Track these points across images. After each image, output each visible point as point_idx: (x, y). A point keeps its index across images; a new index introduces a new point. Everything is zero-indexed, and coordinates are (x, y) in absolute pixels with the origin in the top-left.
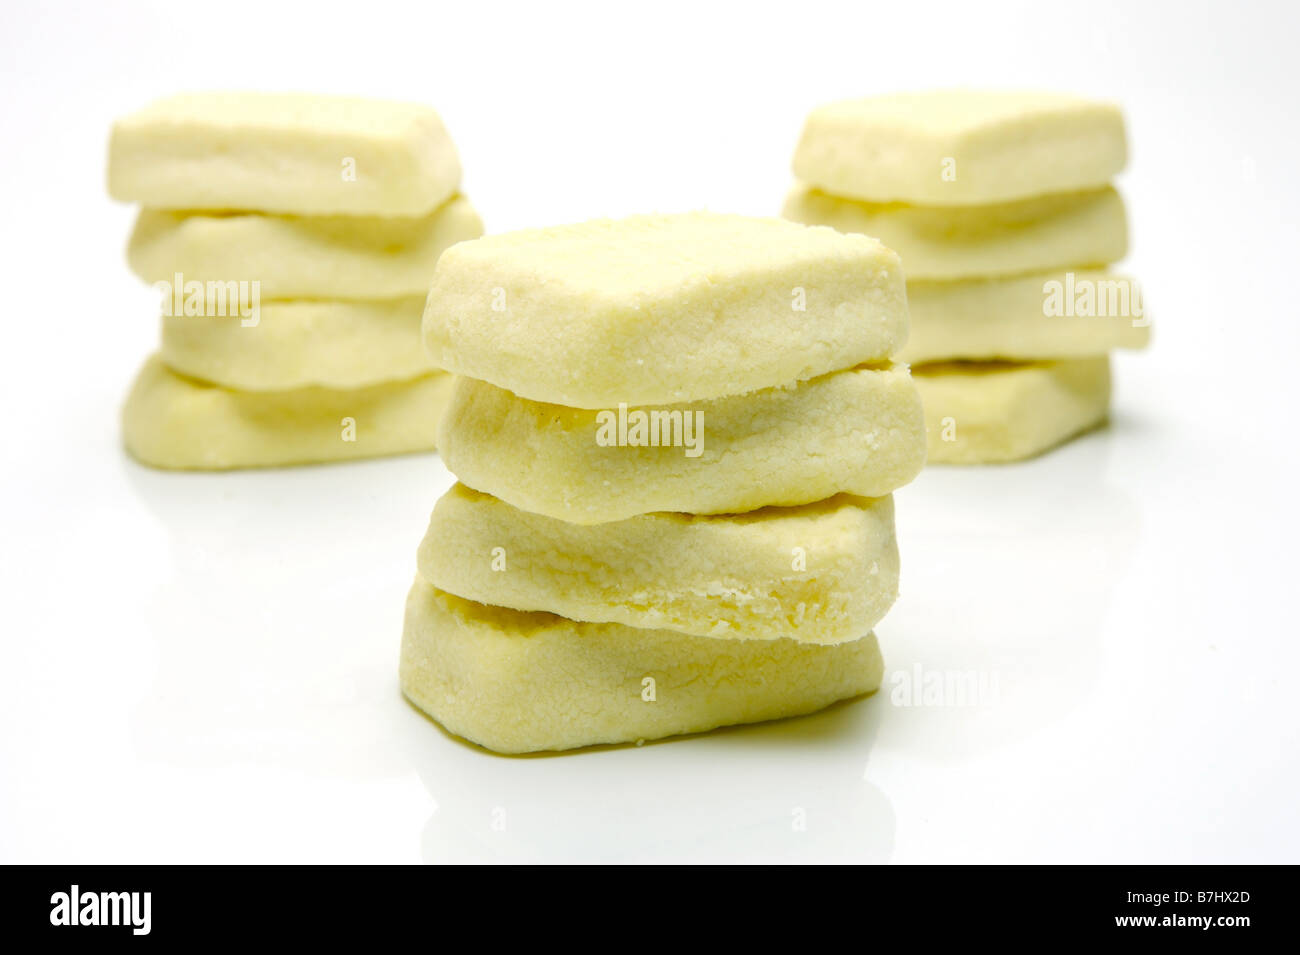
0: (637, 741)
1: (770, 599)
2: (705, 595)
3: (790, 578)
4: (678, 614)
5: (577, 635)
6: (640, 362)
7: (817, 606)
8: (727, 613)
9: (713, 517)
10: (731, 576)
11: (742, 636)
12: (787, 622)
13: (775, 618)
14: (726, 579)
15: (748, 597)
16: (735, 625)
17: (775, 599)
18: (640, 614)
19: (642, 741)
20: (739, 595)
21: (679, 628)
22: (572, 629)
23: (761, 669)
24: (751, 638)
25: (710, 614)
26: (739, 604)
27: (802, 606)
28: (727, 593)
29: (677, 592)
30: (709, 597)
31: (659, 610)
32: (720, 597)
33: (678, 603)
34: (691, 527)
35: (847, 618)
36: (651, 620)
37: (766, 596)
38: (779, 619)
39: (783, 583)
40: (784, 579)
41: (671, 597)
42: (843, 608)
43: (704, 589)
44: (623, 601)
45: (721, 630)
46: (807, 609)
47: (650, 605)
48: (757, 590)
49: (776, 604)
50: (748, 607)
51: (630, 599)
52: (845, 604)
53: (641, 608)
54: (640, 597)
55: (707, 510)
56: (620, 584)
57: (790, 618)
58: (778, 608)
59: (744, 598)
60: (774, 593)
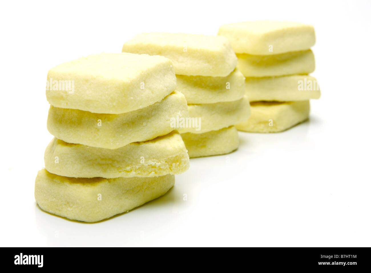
0: (126, 212)
1: (165, 163)
2: (147, 165)
3: (171, 157)
4: (139, 172)
5: (109, 183)
7: (178, 163)
8: (153, 169)
9: (145, 142)
10: (153, 158)
11: (157, 176)
12: (169, 169)
13: (167, 169)
14: (152, 159)
15: (159, 164)
16: (156, 173)
17: (166, 163)
18: (129, 173)
19: (128, 212)
20: (157, 163)
21: (139, 176)
22: (107, 182)
24: (160, 176)
25: (148, 170)
26: (157, 166)
27: (174, 164)
28: (153, 163)
29: (139, 165)
30: (149, 165)
31: (134, 171)
32: (151, 165)
33: (139, 168)
34: (141, 146)
35: (186, 166)
36: (133, 174)
37: (164, 162)
39: (168, 158)
40: (169, 157)
41: (137, 167)
42: (185, 163)
43: (147, 163)
44: (123, 170)
45: (152, 175)
46: (175, 165)
47: (131, 171)
48: (162, 161)
49: (167, 165)
50: (159, 166)
51: (125, 169)
53: (128, 171)
54: (128, 168)
55: (144, 140)
56: (122, 165)
57: (171, 168)
58: (167, 166)
59: (158, 164)
60: (166, 162)
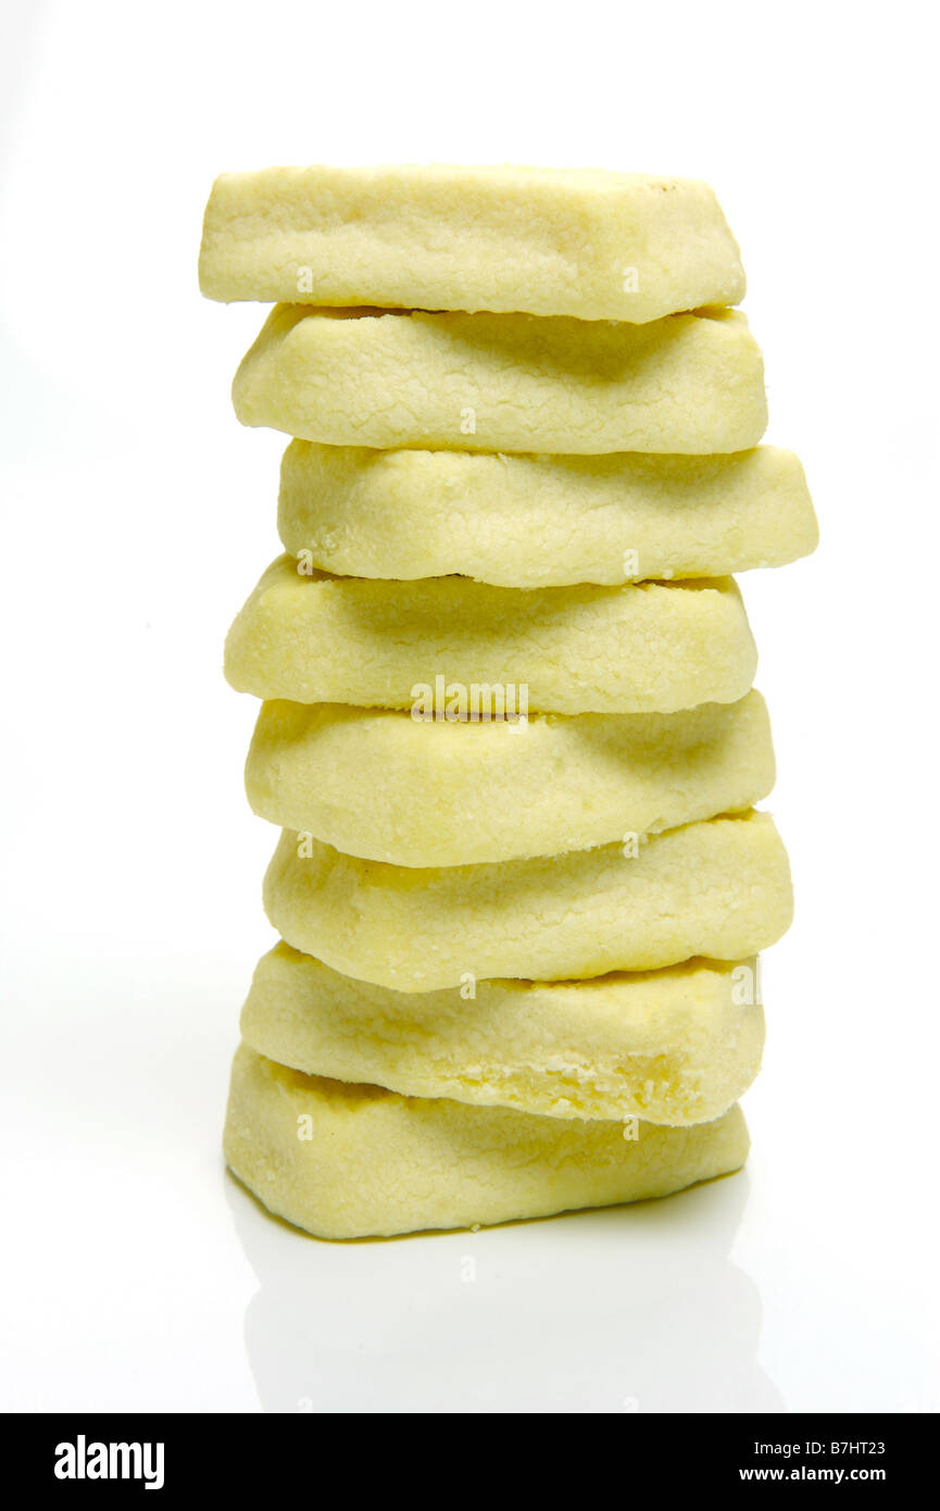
0: (471, 1226)
1: (615, 1075)
2: (543, 1070)
3: (636, 1054)
4: (516, 1090)
5: (407, 1110)
6: (470, 816)
7: (666, 1084)
8: (569, 1089)
9: (553, 983)
10: (573, 1049)
11: (584, 1115)
12: (633, 1100)
13: (621, 1097)
14: (568, 1053)
15: (591, 1073)
16: (578, 1103)
17: (620, 1075)
18: (473, 1090)
19: (478, 1226)
20: (581, 1071)
21: (516, 1105)
22: (402, 1103)
23: (609, 1147)
24: (595, 1118)
25: (549, 1091)
26: (580, 1081)
27: (650, 1084)
28: (568, 1069)
29: (514, 1066)
30: (549, 1072)
31: (494, 1085)
32: (559, 1072)
33: (515, 1077)
34: (530, 995)
35: (700, 1099)
36: (487, 1095)
37: (610, 1072)
38: (625, 1098)
39: (629, 1058)
40: (630, 1054)
41: (508, 1071)
42: (695, 1087)
43: (542, 1064)
44: (456, 1075)
45: (562, 1109)
46: (655, 1088)
47: (485, 1080)
48: (600, 1065)
49: (621, 1082)
50: (591, 1084)
51: (463, 1073)
52: (697, 1082)
53: (474, 1082)
54: (474, 1070)
55: (547, 977)
56: (453, 1056)
57: (638, 1097)
58: (624, 1086)
59: (587, 1075)
60: (620, 1069)
